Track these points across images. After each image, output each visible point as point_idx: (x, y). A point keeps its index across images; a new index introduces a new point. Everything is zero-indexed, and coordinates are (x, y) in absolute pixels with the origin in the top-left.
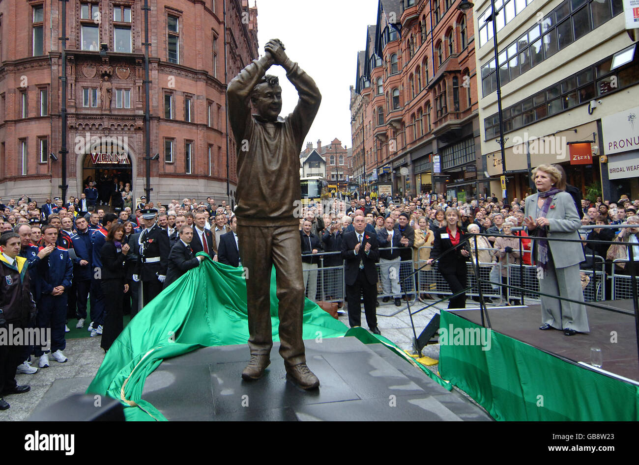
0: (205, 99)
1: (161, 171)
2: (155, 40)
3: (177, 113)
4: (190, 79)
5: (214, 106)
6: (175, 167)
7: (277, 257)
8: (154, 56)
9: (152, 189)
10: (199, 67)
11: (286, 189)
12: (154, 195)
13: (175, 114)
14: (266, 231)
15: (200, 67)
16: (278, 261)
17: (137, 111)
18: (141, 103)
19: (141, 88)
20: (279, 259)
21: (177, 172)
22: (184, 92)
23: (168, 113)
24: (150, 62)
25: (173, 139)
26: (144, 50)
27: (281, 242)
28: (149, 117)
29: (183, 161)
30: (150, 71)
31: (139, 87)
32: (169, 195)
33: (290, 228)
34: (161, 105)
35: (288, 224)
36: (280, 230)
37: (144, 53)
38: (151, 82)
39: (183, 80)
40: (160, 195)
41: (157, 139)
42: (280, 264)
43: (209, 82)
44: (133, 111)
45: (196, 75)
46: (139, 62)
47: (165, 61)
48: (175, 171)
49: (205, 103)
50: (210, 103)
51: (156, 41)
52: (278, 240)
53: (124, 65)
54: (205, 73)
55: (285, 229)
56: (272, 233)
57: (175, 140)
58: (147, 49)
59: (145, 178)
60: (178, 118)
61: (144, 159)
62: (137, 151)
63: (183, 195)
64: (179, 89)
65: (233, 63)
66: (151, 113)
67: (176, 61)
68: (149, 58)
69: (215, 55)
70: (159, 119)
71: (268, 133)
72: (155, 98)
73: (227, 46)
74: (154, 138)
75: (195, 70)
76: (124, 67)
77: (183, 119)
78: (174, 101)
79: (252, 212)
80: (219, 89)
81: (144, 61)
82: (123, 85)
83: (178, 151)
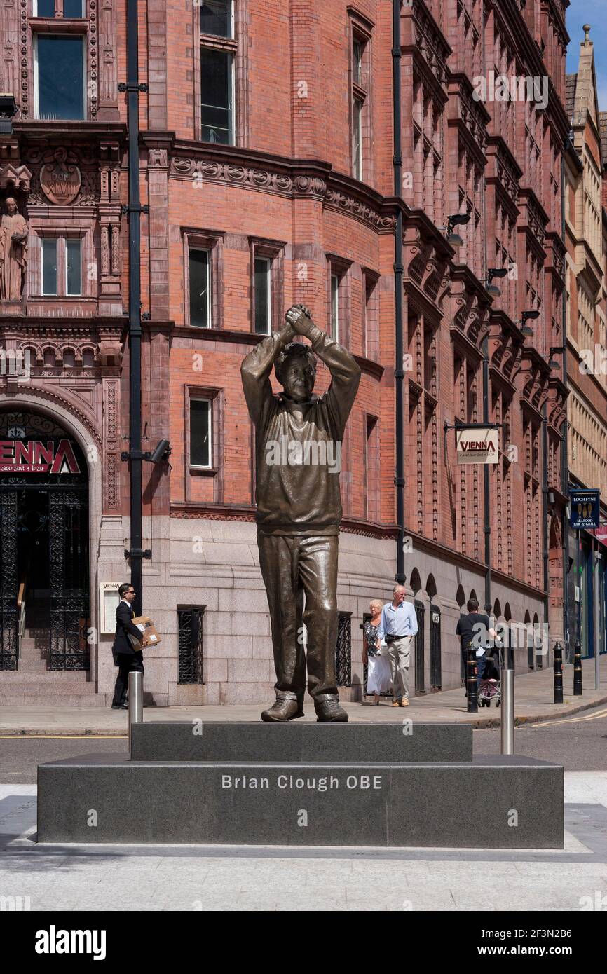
0: (323, 258)
1: (176, 498)
2: (159, 72)
3: (227, 309)
4: (272, 193)
5: (353, 279)
6: (221, 483)
7: (305, 574)
8: (157, 125)
9: (148, 555)
10: (303, 149)
11: (316, 488)
12: (156, 572)
13: (220, 313)
14: (290, 541)
15: (305, 149)
16: (305, 577)
17: (103, 306)
18: (115, 279)
19: (115, 229)
20: (306, 575)
21: (227, 501)
22: (251, 239)
23: (198, 308)
24: (144, 148)
25: (213, 393)
26: (122, 106)
27: (309, 554)
28: (141, 325)
29: (246, 463)
30: (142, 176)
31: (110, 228)
32: (200, 573)
33: (323, 539)
34: (178, 285)
35: (320, 533)
36: (310, 540)
37: (123, 120)
38: (147, 210)
39: (248, 196)
40: (172, 572)
41: (165, 393)
42: (308, 581)
43: (336, 196)
44: (94, 306)
45: (293, 177)
46: (109, 147)
47: (190, 138)
48: (220, 495)
49: (322, 267)
50: (339, 267)
51: (161, 78)
52: (307, 552)
53: (65, 156)
54: (320, 169)
55: (315, 539)
56: (299, 544)
57: (221, 395)
58: (132, 103)
59: (126, 519)
60: (229, 325)
61: (124, 457)
62: (104, 433)
63: (245, 575)
64: (235, 228)
65: (430, 111)
66: (145, 309)
67: (224, 136)
68: (141, 134)
69: (359, 97)
70: (169, 330)
71: (295, 417)
72: (160, 262)
73: (406, 61)
74: (156, 392)
75: (287, 160)
76: (64, 167)
77: (245, 326)
78: (218, 270)
79: (273, 516)
80: (372, 214)
81: (125, 146)
82: (62, 222)
83: (229, 433)
